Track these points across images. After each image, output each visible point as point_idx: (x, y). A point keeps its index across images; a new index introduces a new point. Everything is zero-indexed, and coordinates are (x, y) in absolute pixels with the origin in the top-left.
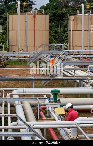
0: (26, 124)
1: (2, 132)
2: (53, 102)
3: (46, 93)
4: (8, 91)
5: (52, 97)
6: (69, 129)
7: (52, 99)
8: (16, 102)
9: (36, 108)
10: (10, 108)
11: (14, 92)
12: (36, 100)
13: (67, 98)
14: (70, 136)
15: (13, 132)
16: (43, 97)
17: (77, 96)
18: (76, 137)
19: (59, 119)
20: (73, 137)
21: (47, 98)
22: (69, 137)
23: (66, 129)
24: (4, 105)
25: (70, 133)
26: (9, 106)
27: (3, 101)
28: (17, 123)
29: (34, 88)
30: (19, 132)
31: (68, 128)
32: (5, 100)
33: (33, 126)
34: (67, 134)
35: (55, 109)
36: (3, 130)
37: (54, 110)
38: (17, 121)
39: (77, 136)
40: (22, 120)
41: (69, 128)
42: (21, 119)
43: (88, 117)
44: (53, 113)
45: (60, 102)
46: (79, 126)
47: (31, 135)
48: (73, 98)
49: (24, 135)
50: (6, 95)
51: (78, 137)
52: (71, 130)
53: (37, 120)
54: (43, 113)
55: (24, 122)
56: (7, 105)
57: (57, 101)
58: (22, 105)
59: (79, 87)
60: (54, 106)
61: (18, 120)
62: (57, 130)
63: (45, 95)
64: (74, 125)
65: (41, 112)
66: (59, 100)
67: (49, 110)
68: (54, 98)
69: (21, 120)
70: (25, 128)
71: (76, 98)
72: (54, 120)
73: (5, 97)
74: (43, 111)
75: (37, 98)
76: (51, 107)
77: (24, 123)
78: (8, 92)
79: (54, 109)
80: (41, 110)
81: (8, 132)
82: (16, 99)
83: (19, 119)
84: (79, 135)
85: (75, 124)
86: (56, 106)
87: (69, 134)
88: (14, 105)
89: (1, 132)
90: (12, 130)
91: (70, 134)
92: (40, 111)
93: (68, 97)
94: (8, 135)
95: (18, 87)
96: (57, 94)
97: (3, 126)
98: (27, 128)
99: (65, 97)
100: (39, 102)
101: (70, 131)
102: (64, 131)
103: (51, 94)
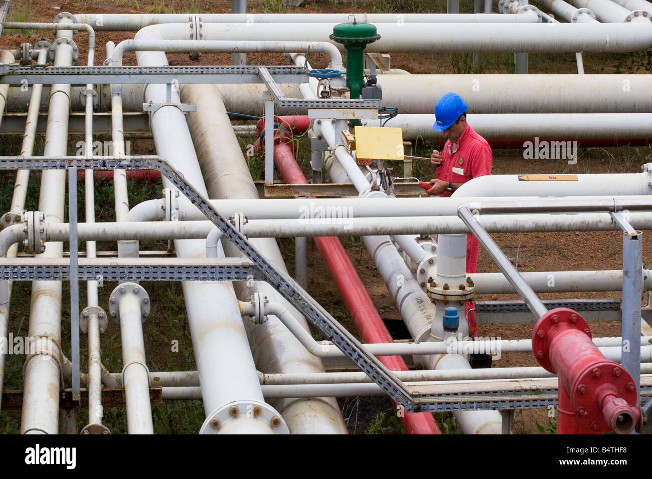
0: (210, 213)
1: (85, 256)
2: (341, 92)
3: (305, 45)
4: (113, 34)
5: (338, 64)
6: (424, 243)
7: (336, 75)
8: (157, 93)
9: (254, 127)
10: (125, 127)
11: (142, 38)
12: (259, 78)
13: (412, 71)
14: (431, 280)
15: (141, 256)
16: (292, 62)
17: (461, 64)
18: (462, 288)
19: (374, 188)
20: (446, 287)
21: (310, 68)
22: (423, 285)
23: (410, 240)
24: (95, 110)
25: (431, 262)
26: (117, 113)
27: (90, 87)
28: (164, 208)
29: (243, 16)
30: (172, 254)
31: (422, 239)
32: (100, 80)
33: (243, 220)
34: (414, 272)
35: (352, 131)
36: (91, 246)
37: (350, 138)
38: (161, 196)
39: (464, 283)
40: (191, 189)
41: (425, 235)
42: (186, 184)
43: (525, 176)
44: (342, 154)
45: (377, 93)
46: (479, 224)
47: (233, 275)
48: (444, 73)
49: (200, 271)
50: (101, 56)
51: (468, 289)
52: (434, 249)
53: (261, 190)
54: (294, 151)
55: (200, 203)
56: (110, 109)
57: (363, 86)
58: (185, 107)
59: (472, 11)
60: (349, 115)
61: (166, 191)
62: (364, 248)
63: (299, 52)
64: (454, 222)
65: (284, 150)
66: (373, 81)
67: (321, 137)
68: (348, 73)
69: (184, 187)
70: (205, 237)
71: (459, 72)
72: (350, 190)
73: (96, 63)
74: (290, 145)
75: (264, 71)
76: (335, 122)
77: (199, 206)
78: (110, 39)
79: (347, 133)
80: (282, 136)
81: (117, 256)
82: (155, 72)
83: (175, 182)
84: (474, 276)
85: (459, 214)
86: (358, 114)
87: (423, 272)
88: (145, 106)
89: (80, 256)
90: (134, 246)
91: (433, 272)
92: (277, 143)
93: (415, 65)
94: (118, 271)
95: (162, 12)
96: (363, 45)
97: (91, 226)
98: (214, 231)
99: (403, 67)
100: (269, 92)
101: (430, 256)
102: (400, 251)
103: (334, 49)
